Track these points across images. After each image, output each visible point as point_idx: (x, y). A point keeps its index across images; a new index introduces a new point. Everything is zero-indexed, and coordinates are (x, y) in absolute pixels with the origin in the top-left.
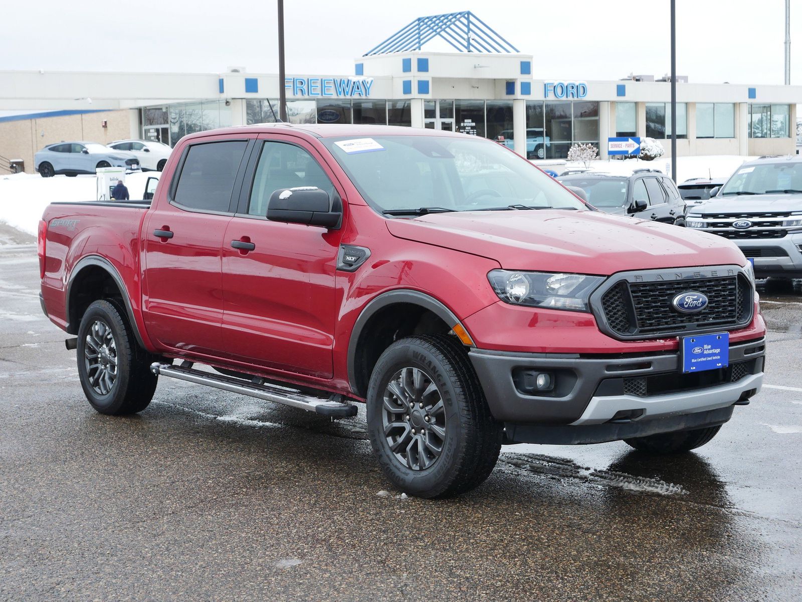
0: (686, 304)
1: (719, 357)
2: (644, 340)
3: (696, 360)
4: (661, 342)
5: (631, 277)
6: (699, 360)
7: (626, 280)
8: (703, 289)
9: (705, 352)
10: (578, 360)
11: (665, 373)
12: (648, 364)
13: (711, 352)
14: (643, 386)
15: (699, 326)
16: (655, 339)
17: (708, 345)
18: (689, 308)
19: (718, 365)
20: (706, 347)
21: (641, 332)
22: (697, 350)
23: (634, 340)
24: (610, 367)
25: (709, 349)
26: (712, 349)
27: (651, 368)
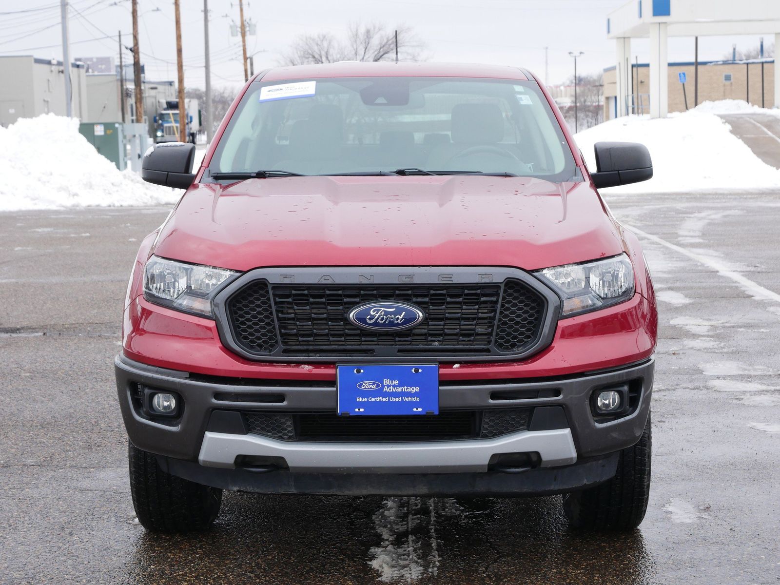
0: (370, 319)
1: (418, 399)
2: (289, 363)
3: (365, 400)
4: (306, 368)
5: (274, 276)
6: (373, 400)
7: (266, 279)
8: (420, 299)
9: (386, 389)
10: (182, 381)
11: (315, 412)
12: (280, 397)
13: (399, 390)
14: (289, 426)
15: (400, 351)
16: (299, 363)
17: (392, 379)
18: (376, 324)
19: (415, 410)
20: (386, 382)
21: (285, 351)
22: (367, 385)
23: (271, 363)
24: (218, 395)
25: (394, 386)
26: (400, 385)
27: (285, 403)
